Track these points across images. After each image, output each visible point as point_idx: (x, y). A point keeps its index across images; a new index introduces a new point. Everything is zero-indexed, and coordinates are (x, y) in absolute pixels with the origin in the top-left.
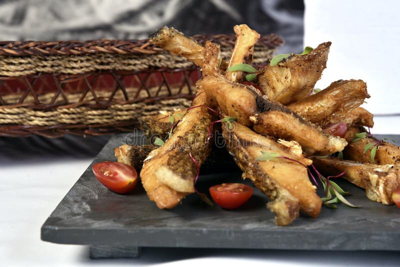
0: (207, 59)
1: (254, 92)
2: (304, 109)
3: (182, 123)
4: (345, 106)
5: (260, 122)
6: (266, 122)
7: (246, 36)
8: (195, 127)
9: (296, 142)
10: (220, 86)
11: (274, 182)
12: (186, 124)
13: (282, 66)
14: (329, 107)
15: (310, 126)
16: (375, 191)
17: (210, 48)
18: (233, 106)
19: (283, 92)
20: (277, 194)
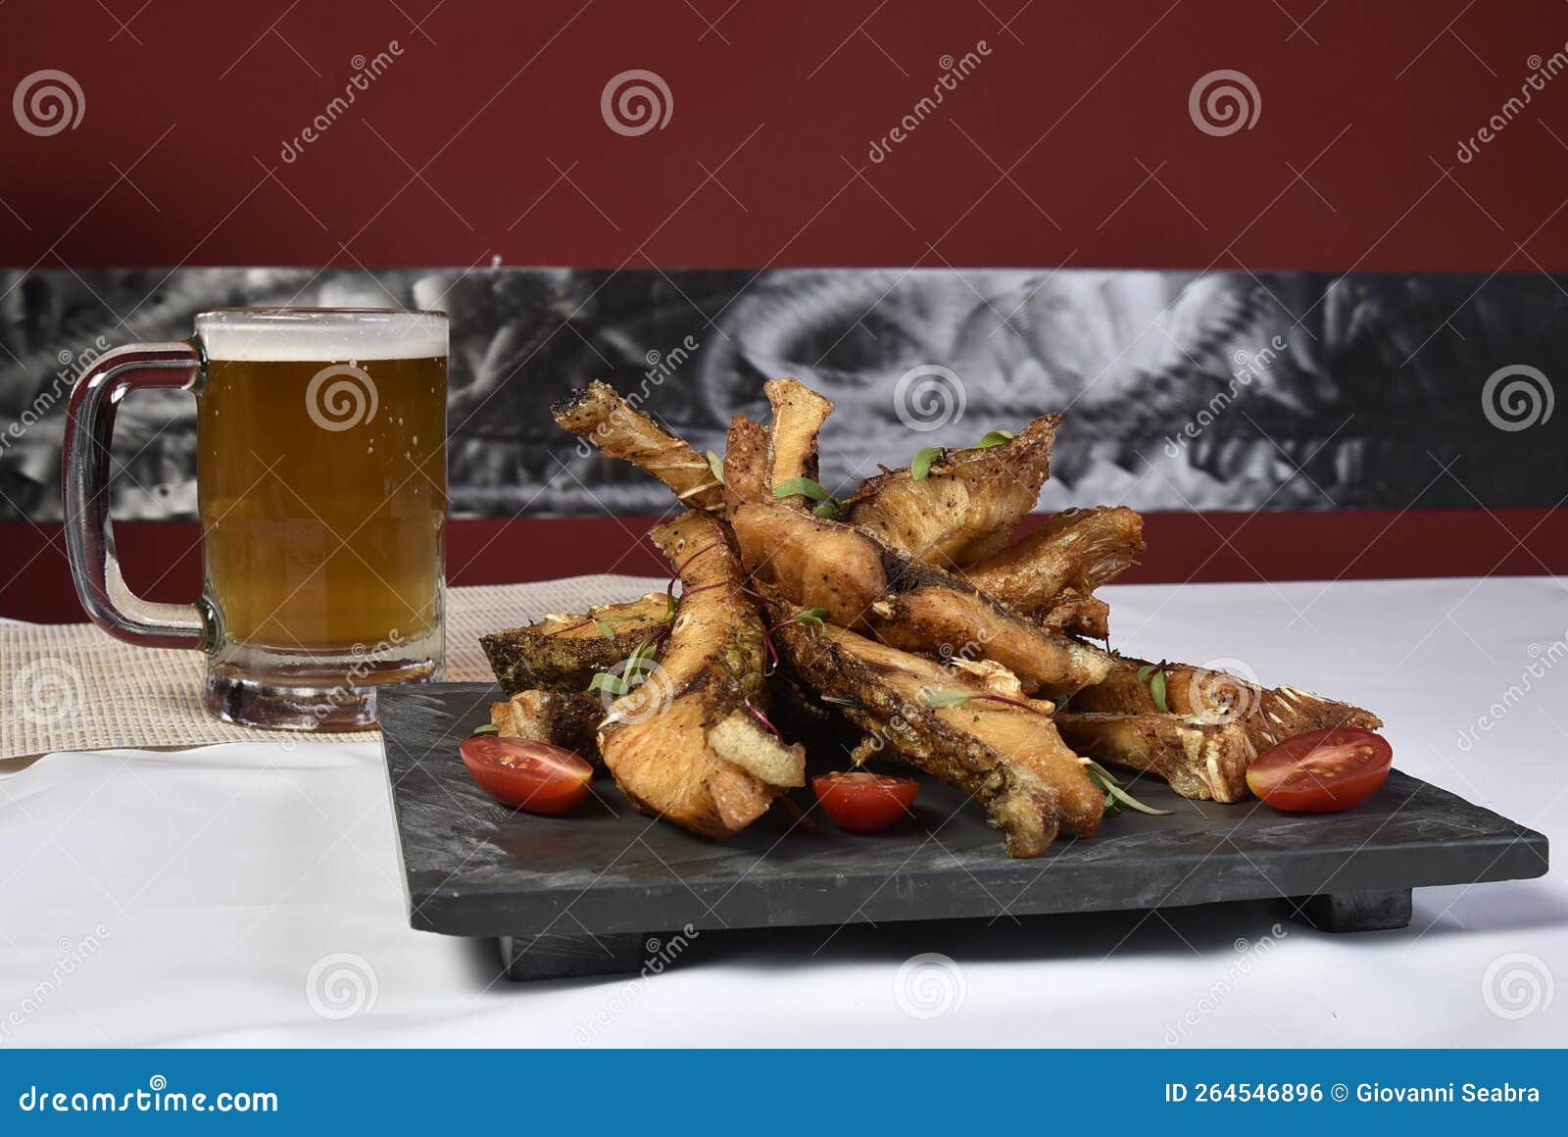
0: (744, 459)
1: (873, 542)
2: (994, 582)
3: (686, 629)
4: (1091, 572)
5: (901, 616)
6: (917, 614)
7: (797, 407)
8: (735, 635)
9: (996, 663)
10: (786, 528)
11: (991, 750)
12: (696, 629)
13: (939, 476)
14: (1056, 577)
15: (1019, 621)
16: (1196, 771)
17: (745, 432)
18: (825, 578)
19: (939, 541)
20: (1004, 778)
